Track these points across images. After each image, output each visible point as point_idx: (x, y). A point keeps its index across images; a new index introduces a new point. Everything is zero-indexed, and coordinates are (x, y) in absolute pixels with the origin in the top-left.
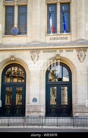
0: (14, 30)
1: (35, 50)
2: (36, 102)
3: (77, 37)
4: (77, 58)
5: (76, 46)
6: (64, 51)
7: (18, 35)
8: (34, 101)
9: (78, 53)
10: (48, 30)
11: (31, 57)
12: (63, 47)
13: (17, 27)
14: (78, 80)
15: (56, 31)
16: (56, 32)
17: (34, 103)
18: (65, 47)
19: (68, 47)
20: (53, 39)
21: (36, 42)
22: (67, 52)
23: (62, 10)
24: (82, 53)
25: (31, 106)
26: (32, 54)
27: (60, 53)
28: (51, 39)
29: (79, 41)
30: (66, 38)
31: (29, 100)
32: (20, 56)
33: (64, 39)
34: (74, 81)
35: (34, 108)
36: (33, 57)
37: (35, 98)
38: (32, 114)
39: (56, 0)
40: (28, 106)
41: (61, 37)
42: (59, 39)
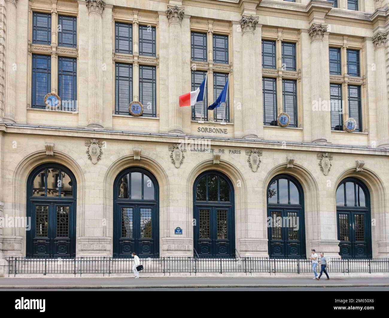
2: (182, 234)
3: (243, 131)
4: (248, 164)
5: (246, 145)
6: (227, 151)
8: (177, 232)
9: (248, 156)
11: (171, 157)
12: (226, 144)
13: (138, 101)
14: (248, 201)
16: (206, 120)
17: (177, 236)
18: (229, 144)
19: (234, 144)
20: (203, 130)
22: (231, 153)
23: (216, 84)
24: (255, 158)
25: (173, 241)
26: (172, 152)
27: (220, 154)
28: (201, 129)
29: (250, 137)
30: (225, 131)
31: (168, 231)
32: (150, 153)
33: (222, 132)
34: (242, 202)
35: (178, 245)
36: (174, 156)
37: (179, 228)
38: (175, 254)
39: (206, 65)
40: (168, 241)
41: (216, 128)
42: (213, 131)
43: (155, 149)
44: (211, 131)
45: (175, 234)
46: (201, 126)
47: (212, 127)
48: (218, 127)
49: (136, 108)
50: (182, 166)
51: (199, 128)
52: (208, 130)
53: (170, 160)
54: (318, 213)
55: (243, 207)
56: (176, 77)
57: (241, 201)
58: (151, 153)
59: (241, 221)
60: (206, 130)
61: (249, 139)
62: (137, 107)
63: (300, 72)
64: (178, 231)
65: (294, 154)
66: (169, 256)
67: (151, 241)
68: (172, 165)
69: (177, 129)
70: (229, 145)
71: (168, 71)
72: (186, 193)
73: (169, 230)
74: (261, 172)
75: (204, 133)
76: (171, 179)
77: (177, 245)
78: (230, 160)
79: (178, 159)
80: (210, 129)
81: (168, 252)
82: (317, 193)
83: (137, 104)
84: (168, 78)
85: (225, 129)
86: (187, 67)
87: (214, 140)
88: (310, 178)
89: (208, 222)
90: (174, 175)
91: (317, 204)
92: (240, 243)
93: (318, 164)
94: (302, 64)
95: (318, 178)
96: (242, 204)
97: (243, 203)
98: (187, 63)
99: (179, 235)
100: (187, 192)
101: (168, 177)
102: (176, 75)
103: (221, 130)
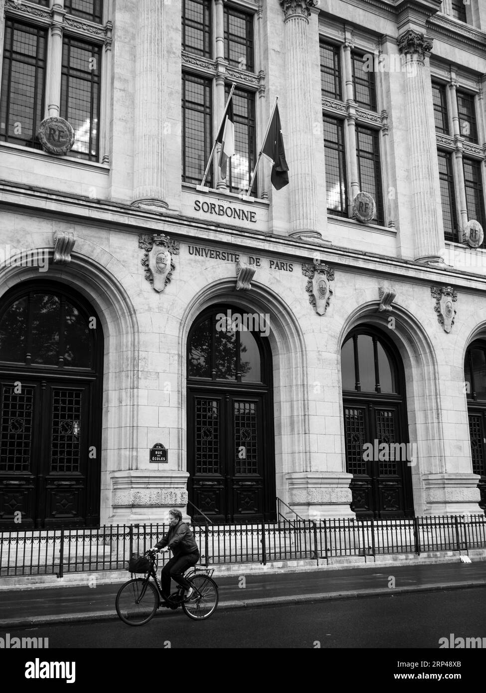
1: (163, 237)
2: (166, 461)
3: (290, 221)
4: (306, 296)
5: (306, 253)
6: (265, 262)
8: (156, 456)
9: (307, 279)
11: (145, 262)
12: (267, 246)
14: (310, 382)
17: (155, 466)
18: (271, 246)
19: (280, 249)
20: (206, 208)
22: (273, 267)
24: (324, 283)
25: (146, 480)
26: (148, 251)
27: (253, 267)
28: (201, 205)
29: (310, 237)
30: (252, 217)
31: (135, 454)
32: (94, 249)
33: (244, 218)
34: (294, 383)
35: (159, 490)
36: (152, 263)
37: (161, 445)
38: (151, 517)
39: (210, 66)
40: (134, 480)
41: (233, 206)
42: (228, 213)
43: (108, 239)
44: (222, 211)
45: (151, 461)
46: (202, 199)
47: (226, 204)
48: (237, 206)
49: (57, 133)
50: (170, 288)
51: (197, 202)
52: (217, 209)
53: (142, 270)
54: (438, 414)
55: (297, 394)
56: (157, 79)
57: (291, 381)
58: (98, 250)
59: (292, 429)
60: (212, 208)
61: (308, 239)
62: (60, 132)
63: (385, 116)
64: (158, 454)
65: (392, 282)
66: (137, 523)
67: (77, 480)
68: (146, 285)
69: (156, 197)
70: (271, 249)
71: (135, 61)
72: (176, 357)
73: (137, 452)
74: (332, 316)
75: (208, 214)
76: (142, 318)
77: (156, 491)
78: (271, 283)
79: (160, 271)
80: (221, 208)
81: (134, 510)
82: (434, 369)
83: (60, 124)
84: (134, 78)
85: (251, 213)
86: (175, 63)
87: (243, 234)
88: (421, 336)
89: (216, 430)
90: (150, 309)
91: (436, 395)
92: (292, 484)
93: (433, 308)
94: (389, 102)
95: (435, 338)
96: (294, 388)
97: (297, 385)
98: (174, 53)
99: (162, 466)
100: (179, 355)
101: (135, 313)
102: (158, 76)
103: (243, 212)
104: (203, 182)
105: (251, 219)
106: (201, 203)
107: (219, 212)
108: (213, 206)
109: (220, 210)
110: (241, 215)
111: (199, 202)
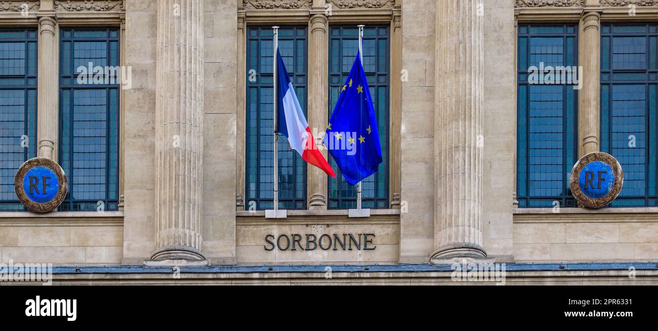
0: (38, 175)
3: (431, 235)
7: (60, 209)
10: (253, 186)
13: (55, 160)
15: (300, 195)
16: (300, 205)
20: (284, 244)
21: (181, 254)
23: (340, 69)
28: (275, 241)
30: (366, 242)
33: (353, 247)
39: (300, 3)
41: (332, 231)
42: (323, 243)
44: (313, 243)
46: (275, 231)
47: (318, 231)
48: (341, 229)
51: (268, 238)
52: (303, 242)
60: (294, 241)
62: (44, 179)
75: (288, 253)
80: (312, 239)
83: (43, 168)
85: (366, 235)
103: (351, 238)
104: (276, 204)
105: (365, 245)
106: (276, 237)
107: (308, 245)
108: (297, 238)
109: (309, 242)
110: (347, 242)
111: (273, 237)
